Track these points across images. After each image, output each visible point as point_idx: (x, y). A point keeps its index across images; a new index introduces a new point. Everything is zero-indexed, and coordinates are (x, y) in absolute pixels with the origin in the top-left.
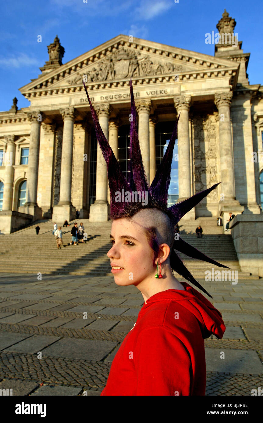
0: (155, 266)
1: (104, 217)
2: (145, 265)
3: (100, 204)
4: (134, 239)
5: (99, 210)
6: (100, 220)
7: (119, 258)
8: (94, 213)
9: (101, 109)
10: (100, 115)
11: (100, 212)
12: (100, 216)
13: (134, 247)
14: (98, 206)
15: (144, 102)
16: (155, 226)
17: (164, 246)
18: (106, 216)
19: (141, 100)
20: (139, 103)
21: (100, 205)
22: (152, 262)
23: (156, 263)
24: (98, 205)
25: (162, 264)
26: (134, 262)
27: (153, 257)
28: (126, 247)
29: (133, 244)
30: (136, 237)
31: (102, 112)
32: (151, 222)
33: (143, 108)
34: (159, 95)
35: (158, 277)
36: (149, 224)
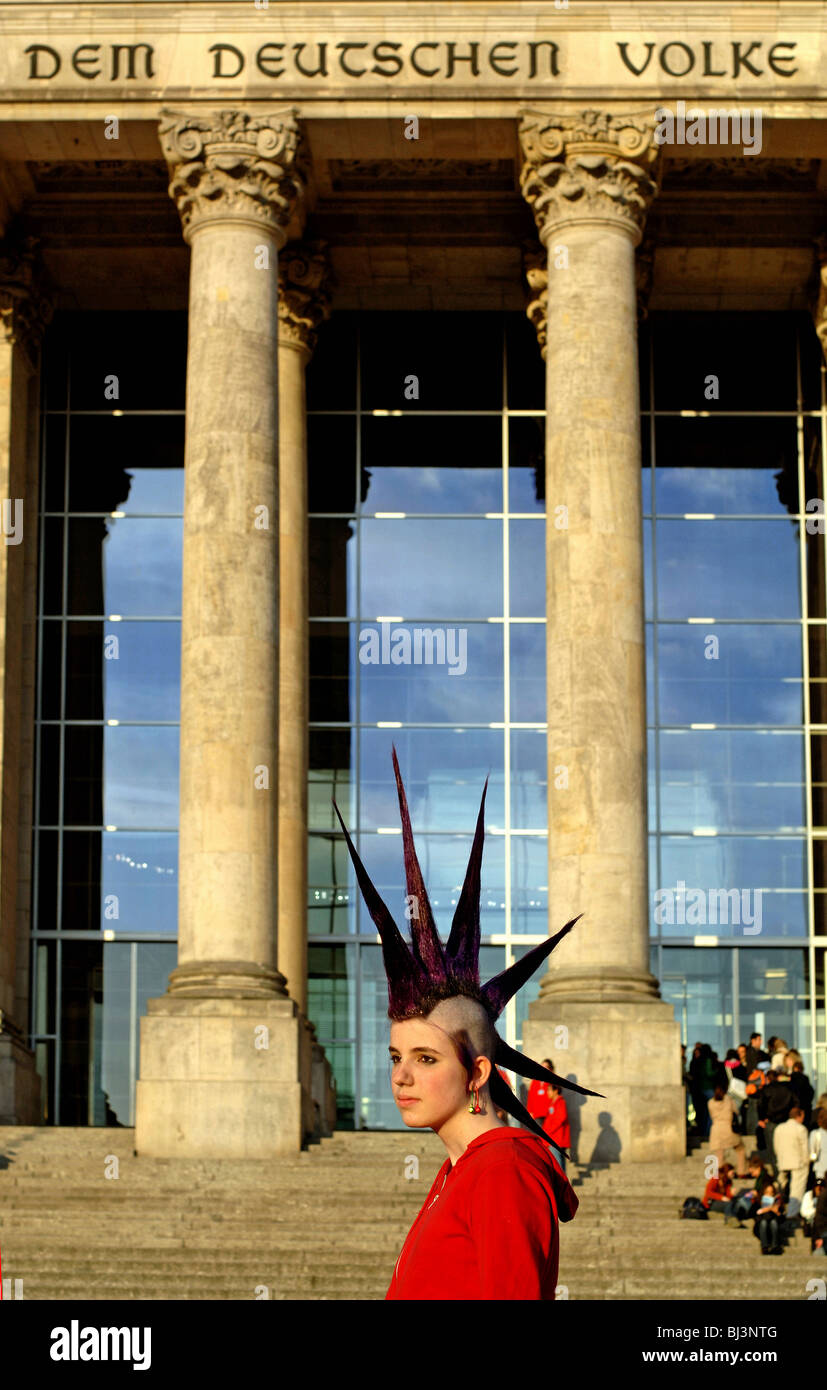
0: (468, 1093)
1: (271, 1110)
2: (453, 1092)
3: (228, 996)
4: (435, 1052)
5: (228, 1051)
6: (234, 1141)
7: (412, 1084)
8: (179, 1073)
9: (222, 156)
10: (205, 210)
11: (233, 1068)
12: (237, 1102)
13: (436, 1064)
14: (215, 1014)
15: (600, 129)
16: (465, 1028)
17: (481, 1061)
18: (283, 1102)
19: (569, 109)
20: (556, 136)
21: (226, 1007)
22: (464, 1087)
23: (470, 1088)
24: (208, 1005)
25: (480, 1090)
26: (436, 1087)
27: (465, 1080)
28: (423, 1066)
29: (435, 1061)
30: (437, 1049)
31: (223, 180)
32: (459, 1022)
33: (588, 182)
34: (726, 84)
35: (474, 1112)
36: (456, 1026)
